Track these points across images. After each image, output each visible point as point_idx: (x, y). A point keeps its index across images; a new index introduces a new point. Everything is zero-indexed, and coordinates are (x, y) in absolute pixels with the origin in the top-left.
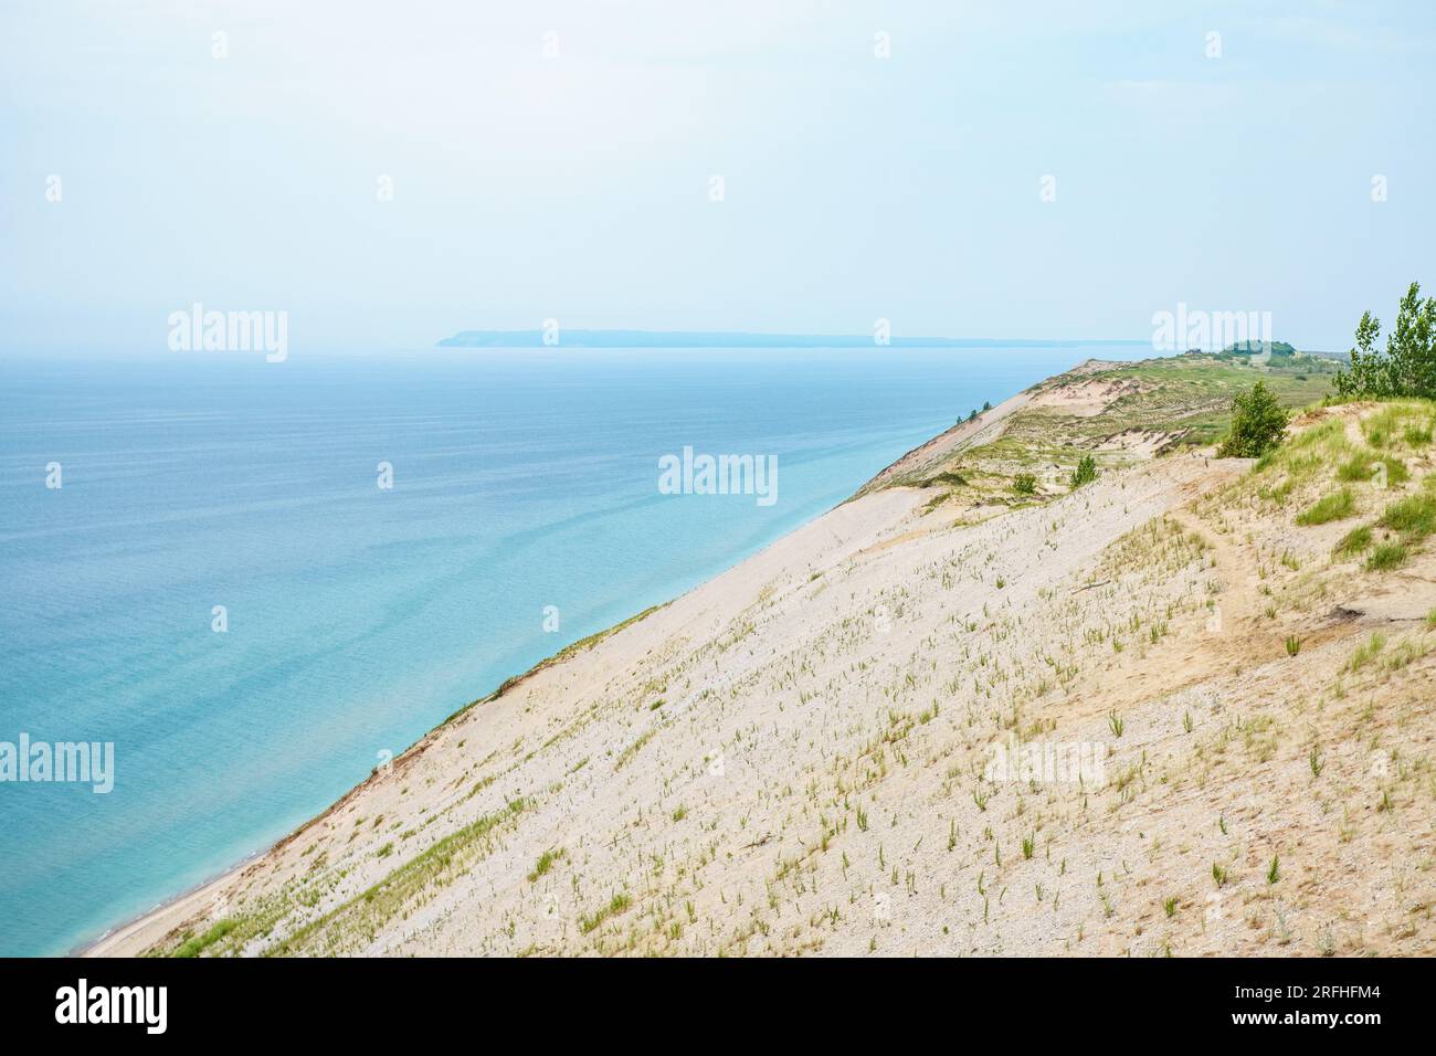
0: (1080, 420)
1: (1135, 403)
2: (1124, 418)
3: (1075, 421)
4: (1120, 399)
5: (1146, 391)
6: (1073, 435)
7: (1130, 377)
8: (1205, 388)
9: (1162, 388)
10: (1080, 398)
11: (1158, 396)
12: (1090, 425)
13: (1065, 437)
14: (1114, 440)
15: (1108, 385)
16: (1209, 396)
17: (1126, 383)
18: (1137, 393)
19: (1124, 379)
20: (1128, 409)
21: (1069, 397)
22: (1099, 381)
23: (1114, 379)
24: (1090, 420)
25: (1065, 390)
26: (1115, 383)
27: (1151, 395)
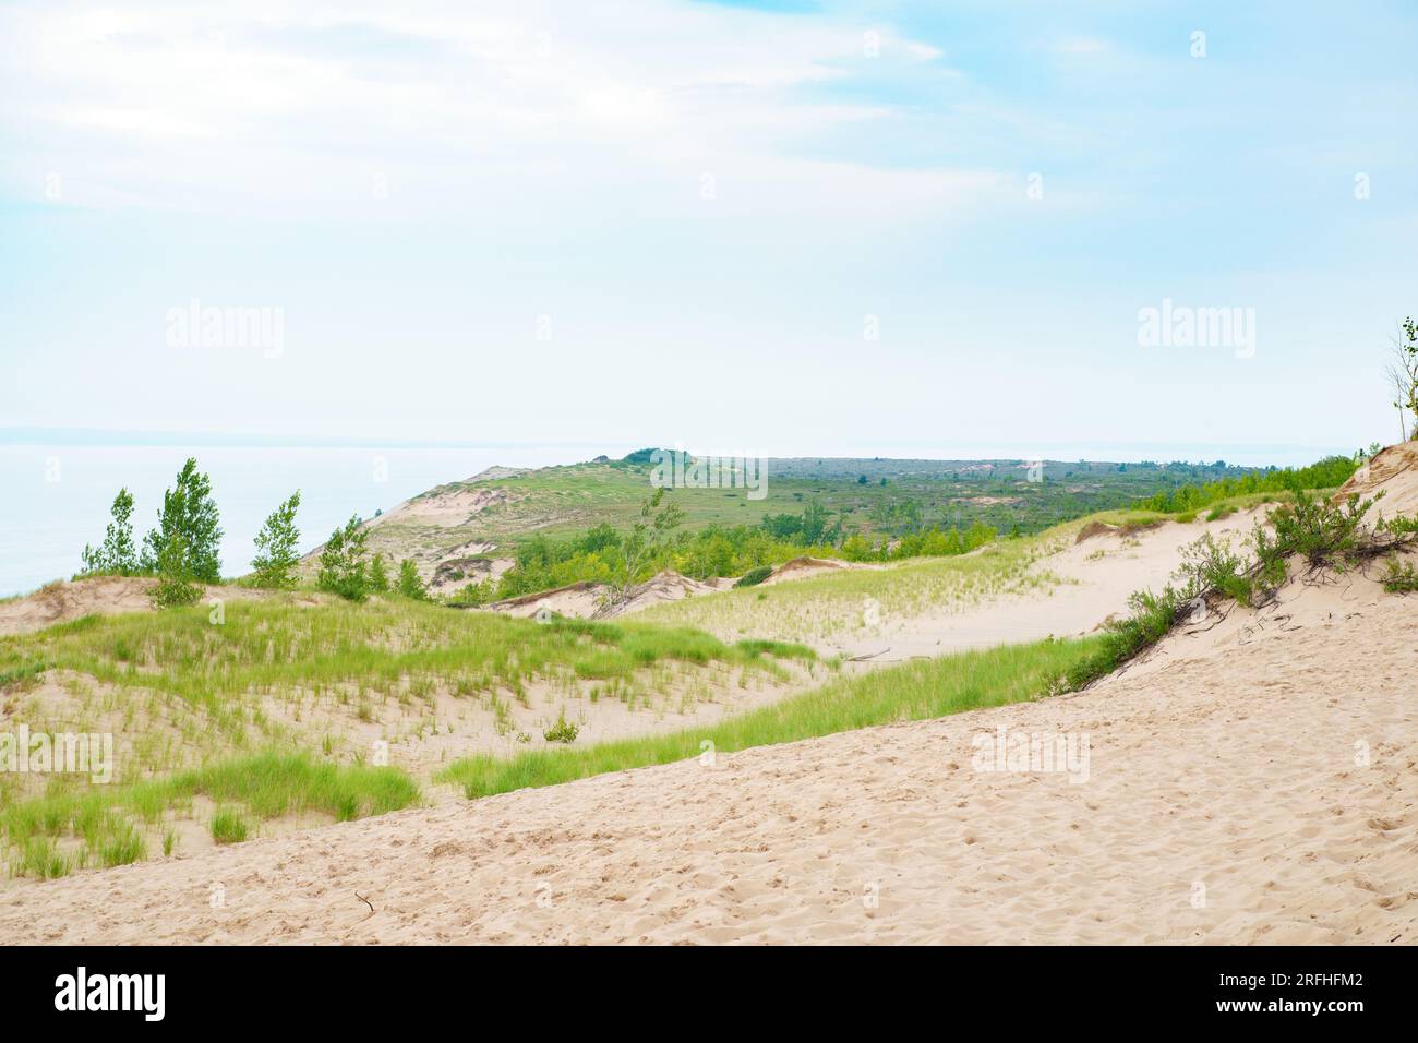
0: (438, 529)
1: (498, 513)
2: (483, 528)
3: (434, 531)
4: (484, 510)
5: (513, 502)
6: (427, 546)
7: (500, 488)
8: (570, 499)
9: (528, 499)
10: (450, 507)
11: (522, 507)
12: (448, 536)
13: (419, 547)
14: (457, 551)
15: (477, 496)
16: (572, 507)
17: (494, 493)
18: (504, 503)
19: (494, 489)
20: (490, 520)
21: (440, 507)
22: (469, 492)
23: (484, 489)
24: (448, 531)
25: (437, 500)
26: (483, 494)
27: (515, 506)
